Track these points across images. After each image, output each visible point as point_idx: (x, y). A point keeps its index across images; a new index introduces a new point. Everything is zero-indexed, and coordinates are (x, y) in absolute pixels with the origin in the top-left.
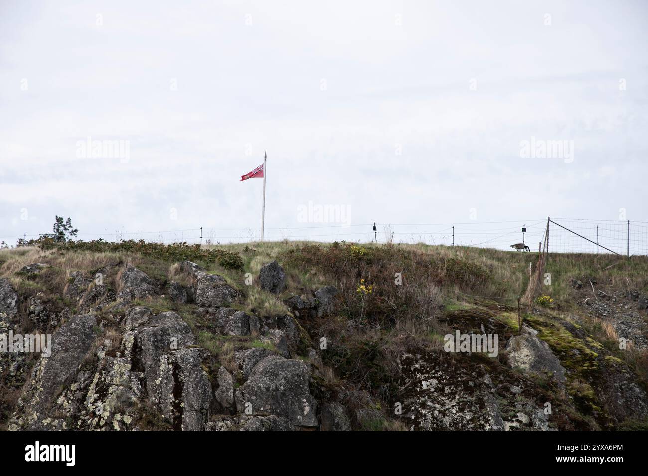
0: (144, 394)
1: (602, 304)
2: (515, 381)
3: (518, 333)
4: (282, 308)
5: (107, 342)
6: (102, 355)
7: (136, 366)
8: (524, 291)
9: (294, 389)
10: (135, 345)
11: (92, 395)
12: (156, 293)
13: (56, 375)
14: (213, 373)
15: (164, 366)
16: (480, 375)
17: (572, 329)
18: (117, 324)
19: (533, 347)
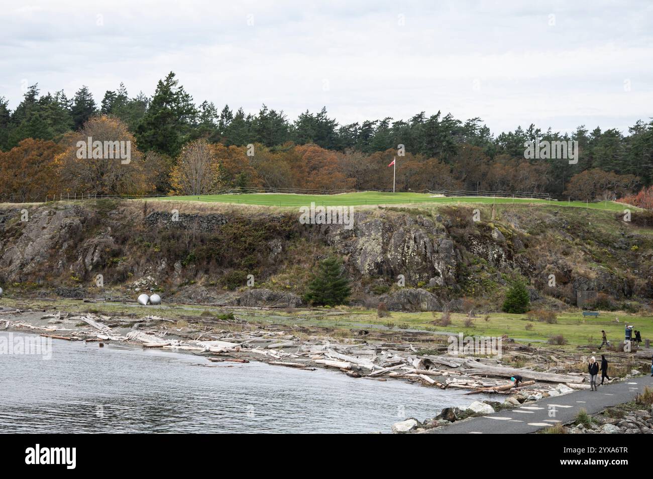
0: (418, 248)
1: (509, 218)
2: (494, 241)
3: (494, 229)
4: (443, 227)
5: (408, 236)
6: (407, 239)
7: (415, 242)
8: (491, 216)
9: (450, 247)
10: (415, 237)
11: (406, 249)
12: (415, 224)
13: (396, 243)
14: (432, 244)
15: (422, 242)
16: (486, 240)
17: (505, 227)
18: (409, 231)
19: (498, 232)
